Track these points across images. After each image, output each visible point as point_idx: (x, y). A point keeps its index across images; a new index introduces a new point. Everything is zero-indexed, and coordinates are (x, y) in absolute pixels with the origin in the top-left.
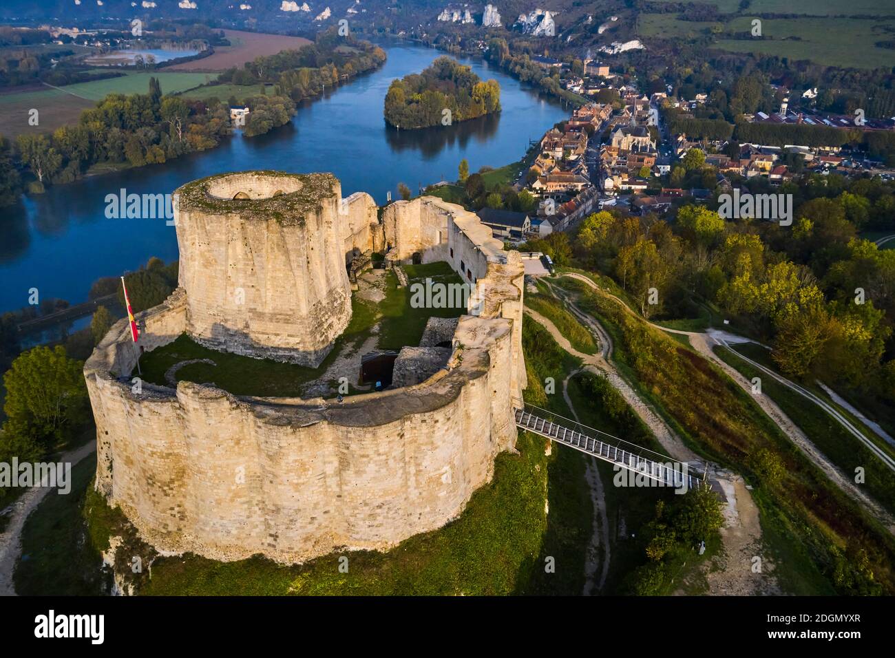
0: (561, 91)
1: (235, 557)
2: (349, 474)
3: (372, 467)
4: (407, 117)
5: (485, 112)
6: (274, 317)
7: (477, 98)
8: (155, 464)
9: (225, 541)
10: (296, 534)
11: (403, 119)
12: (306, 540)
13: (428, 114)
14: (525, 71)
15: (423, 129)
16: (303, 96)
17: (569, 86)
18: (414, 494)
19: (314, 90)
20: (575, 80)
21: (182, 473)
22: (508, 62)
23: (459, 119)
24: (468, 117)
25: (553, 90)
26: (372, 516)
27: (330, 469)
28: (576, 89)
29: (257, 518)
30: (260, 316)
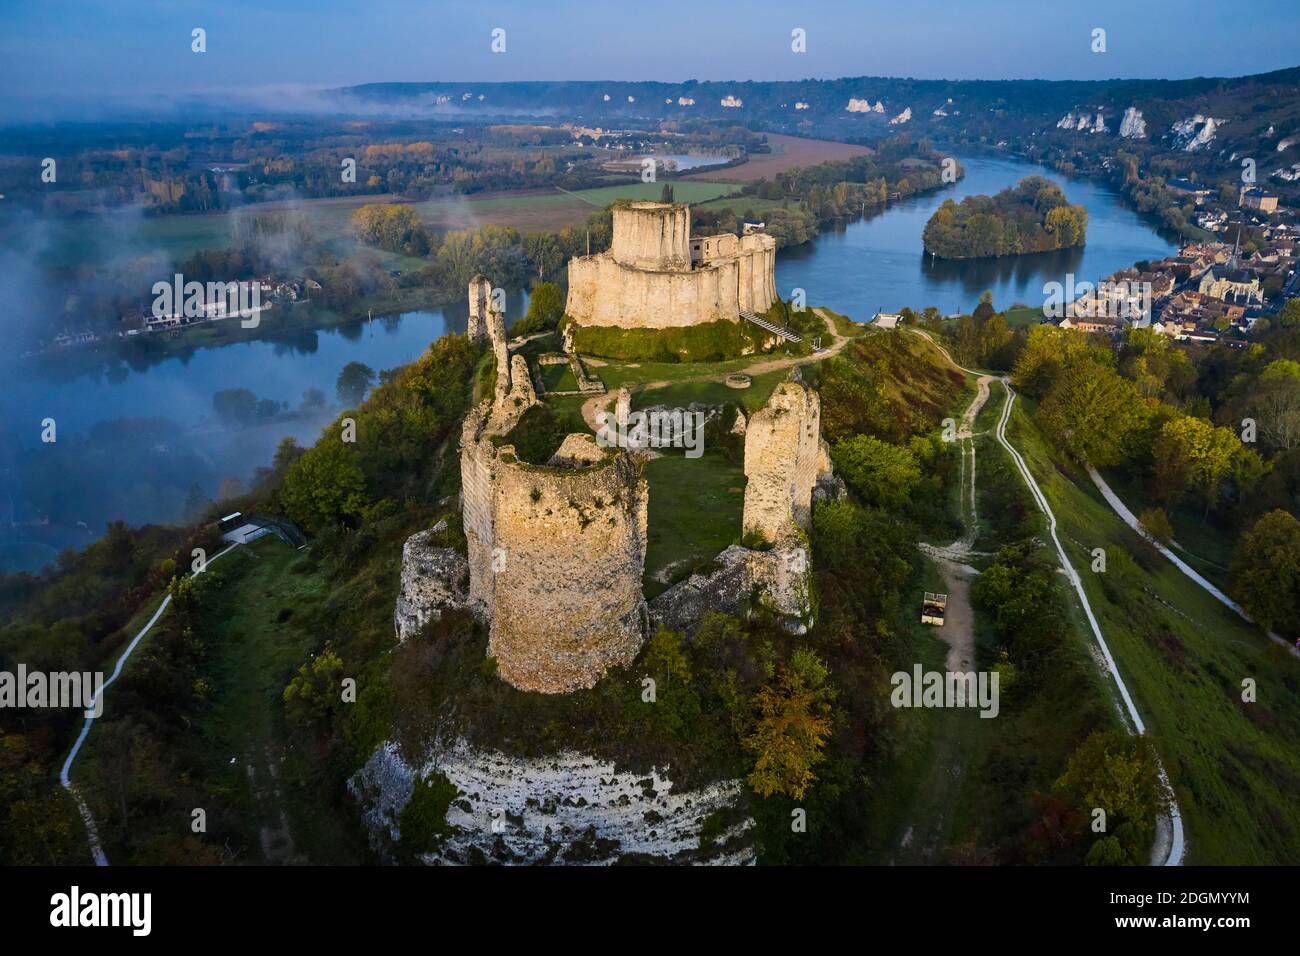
0: (1185, 225)
1: (608, 325)
2: (650, 294)
3: (658, 292)
4: (946, 244)
5: (1059, 245)
6: (646, 260)
7: (1050, 227)
8: (587, 287)
9: (604, 317)
10: (629, 316)
11: (942, 245)
12: (632, 319)
13: (975, 242)
14: (1149, 198)
15: (967, 259)
16: (834, 214)
17: (1201, 220)
18: (673, 309)
19: (850, 209)
20: (1214, 212)
21: (595, 291)
22: (1132, 185)
23: (1018, 252)
24: (1032, 250)
25: (1175, 223)
26: (656, 313)
27: (644, 292)
28: (1209, 224)
29: (617, 310)
30: (640, 258)
